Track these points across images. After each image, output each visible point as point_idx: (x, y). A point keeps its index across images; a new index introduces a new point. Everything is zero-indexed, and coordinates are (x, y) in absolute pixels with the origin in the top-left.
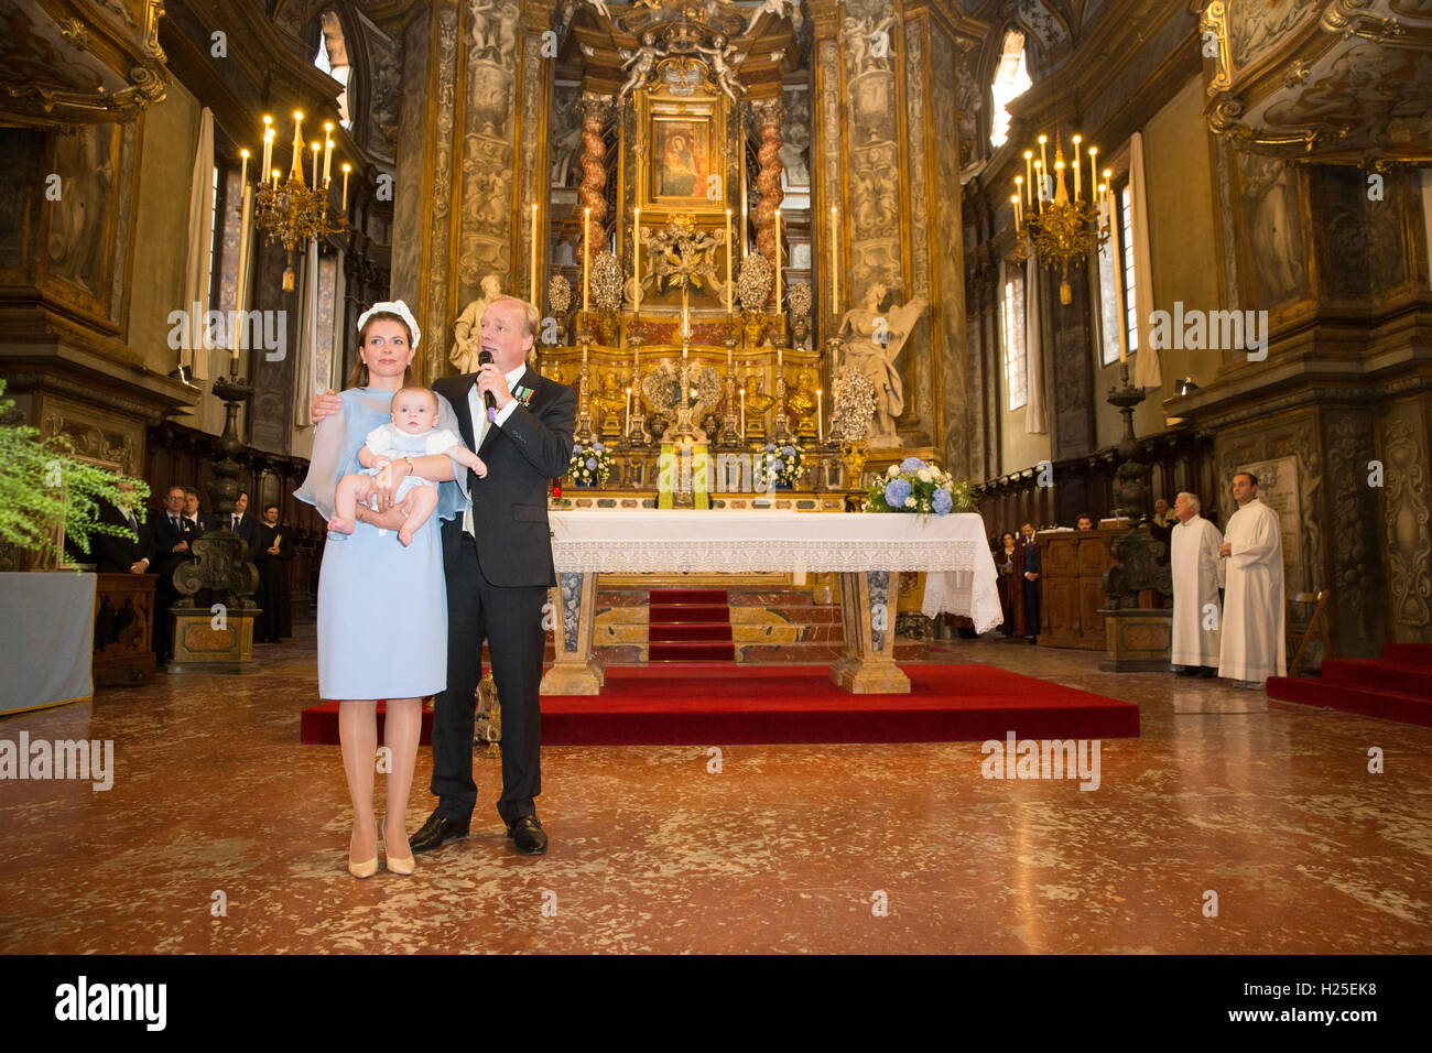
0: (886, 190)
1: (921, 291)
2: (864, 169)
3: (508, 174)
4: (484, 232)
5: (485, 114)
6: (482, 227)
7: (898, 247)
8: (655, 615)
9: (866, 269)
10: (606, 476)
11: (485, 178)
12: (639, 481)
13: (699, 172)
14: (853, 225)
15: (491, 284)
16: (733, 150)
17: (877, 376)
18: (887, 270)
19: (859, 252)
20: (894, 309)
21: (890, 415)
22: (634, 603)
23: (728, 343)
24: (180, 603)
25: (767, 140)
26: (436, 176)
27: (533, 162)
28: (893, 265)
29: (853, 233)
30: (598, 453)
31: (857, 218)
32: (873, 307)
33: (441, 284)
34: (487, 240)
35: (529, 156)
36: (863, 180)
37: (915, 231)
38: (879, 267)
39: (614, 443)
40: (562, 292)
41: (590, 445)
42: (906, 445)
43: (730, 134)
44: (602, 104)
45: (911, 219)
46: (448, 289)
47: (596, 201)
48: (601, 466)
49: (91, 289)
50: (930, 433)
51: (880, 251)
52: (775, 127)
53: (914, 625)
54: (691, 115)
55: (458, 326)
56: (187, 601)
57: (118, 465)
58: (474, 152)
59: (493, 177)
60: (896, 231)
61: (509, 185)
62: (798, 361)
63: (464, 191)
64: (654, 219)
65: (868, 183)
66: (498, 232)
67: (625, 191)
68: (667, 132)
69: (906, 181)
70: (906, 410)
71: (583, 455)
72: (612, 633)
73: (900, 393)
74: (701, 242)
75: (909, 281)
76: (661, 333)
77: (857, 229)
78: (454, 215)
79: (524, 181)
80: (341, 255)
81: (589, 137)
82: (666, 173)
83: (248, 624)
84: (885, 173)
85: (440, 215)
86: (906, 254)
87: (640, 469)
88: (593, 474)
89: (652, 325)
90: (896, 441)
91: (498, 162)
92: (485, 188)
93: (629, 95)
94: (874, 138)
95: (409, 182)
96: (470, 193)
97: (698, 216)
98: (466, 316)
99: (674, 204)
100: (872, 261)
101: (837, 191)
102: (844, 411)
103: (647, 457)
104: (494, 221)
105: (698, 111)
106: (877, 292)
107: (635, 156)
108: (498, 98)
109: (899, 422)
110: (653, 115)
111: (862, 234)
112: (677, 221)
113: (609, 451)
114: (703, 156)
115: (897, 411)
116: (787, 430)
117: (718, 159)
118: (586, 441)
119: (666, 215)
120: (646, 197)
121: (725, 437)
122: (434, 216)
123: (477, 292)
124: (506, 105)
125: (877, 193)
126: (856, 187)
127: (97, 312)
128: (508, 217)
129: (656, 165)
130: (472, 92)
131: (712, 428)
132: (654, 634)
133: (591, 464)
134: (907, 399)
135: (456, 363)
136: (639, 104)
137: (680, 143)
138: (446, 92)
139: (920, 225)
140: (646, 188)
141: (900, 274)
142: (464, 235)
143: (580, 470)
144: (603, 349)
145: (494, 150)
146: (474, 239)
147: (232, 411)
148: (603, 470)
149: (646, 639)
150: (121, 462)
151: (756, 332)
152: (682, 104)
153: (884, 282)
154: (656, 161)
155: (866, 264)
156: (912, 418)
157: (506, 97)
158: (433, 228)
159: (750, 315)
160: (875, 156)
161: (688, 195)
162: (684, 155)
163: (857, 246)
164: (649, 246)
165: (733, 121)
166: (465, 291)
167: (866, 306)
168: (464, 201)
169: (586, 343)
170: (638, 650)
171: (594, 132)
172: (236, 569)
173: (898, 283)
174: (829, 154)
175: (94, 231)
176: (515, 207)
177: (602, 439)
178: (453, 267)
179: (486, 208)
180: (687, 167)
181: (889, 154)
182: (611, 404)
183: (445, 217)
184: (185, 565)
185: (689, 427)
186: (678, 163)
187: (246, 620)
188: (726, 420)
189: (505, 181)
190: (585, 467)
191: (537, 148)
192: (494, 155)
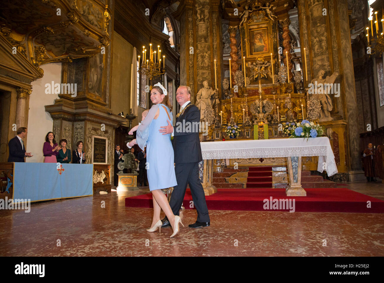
0: (323, 40)
1: (337, 70)
2: (316, 35)
3: (209, 52)
4: (203, 69)
5: (202, 37)
6: (203, 68)
7: (328, 58)
8: (250, 174)
9: (318, 66)
10: (238, 135)
11: (203, 54)
12: (249, 136)
13: (265, 44)
14: (313, 53)
15: (205, 83)
16: (274, 36)
17: (322, 99)
18: (325, 65)
19: (315, 61)
20: (328, 77)
21: (328, 111)
22: (244, 171)
23: (274, 93)
24: (119, 172)
25: (285, 31)
26: (189, 56)
27: (216, 48)
28: (327, 64)
29: (313, 55)
30: (235, 128)
31: (314, 50)
32: (320, 77)
33: (192, 85)
34: (204, 71)
35: (215, 46)
36: (315, 38)
37: (334, 52)
38: (322, 65)
39: (241, 125)
40: (226, 83)
41: (234, 126)
42: (335, 120)
43: (273, 31)
44: (235, 29)
45: (332, 48)
46: (194, 86)
47: (235, 57)
48: (236, 132)
49: (99, 95)
50: (342, 115)
51: (322, 60)
52: (287, 27)
53: (339, 177)
54: (261, 28)
55: (197, 96)
56: (121, 172)
57: (106, 138)
58: (199, 48)
59: (205, 54)
60: (327, 53)
61: (209, 55)
62: (298, 96)
63: (197, 59)
64: (252, 60)
65: (317, 39)
66: (207, 69)
67: (243, 53)
68: (255, 34)
69: (330, 36)
70: (334, 109)
71: (231, 129)
72: (236, 180)
73: (331, 103)
74: (266, 64)
75: (332, 67)
76: (255, 93)
77: (315, 53)
78: (195, 65)
79: (214, 54)
80: (174, 81)
81: (232, 39)
82: (255, 46)
83: (135, 177)
84: (323, 35)
85: (191, 66)
86: (331, 60)
87: (249, 132)
88: (234, 134)
89: (253, 90)
90: (330, 119)
91: (206, 49)
92: (203, 57)
93: (242, 25)
94: (318, 24)
95: (183, 58)
96: (199, 59)
97: (265, 57)
98: (199, 93)
99: (258, 54)
100: (320, 63)
101: (308, 43)
102: (310, 111)
103: (250, 128)
104: (206, 66)
105: (263, 26)
106: (322, 72)
107: (245, 42)
108: (205, 32)
109: (332, 113)
110: (250, 29)
111: (316, 55)
112: (259, 59)
113: (238, 127)
114: (266, 39)
115: (330, 109)
116: (293, 118)
117: (270, 39)
118: (232, 125)
119: (256, 58)
120: (249, 54)
121: (274, 121)
122: (189, 66)
123: (202, 86)
124: (207, 33)
125: (320, 41)
126: (313, 41)
127: (101, 100)
128: (210, 64)
129: (252, 44)
130: (198, 32)
131: (270, 119)
132: (249, 180)
133: (233, 131)
134: (334, 105)
135: (197, 106)
136: (245, 27)
137: (259, 36)
138: (191, 32)
139: (335, 49)
140: (249, 51)
141: (329, 66)
142: (198, 71)
143: (230, 133)
144: (239, 99)
145: (205, 46)
146: (201, 71)
147: (131, 122)
148: (237, 133)
149: (246, 181)
150: (107, 137)
151: (284, 89)
152: (258, 25)
153: (324, 69)
154: (252, 43)
155: (318, 64)
156: (336, 111)
157: (207, 31)
158: (189, 70)
159: (282, 84)
160: (319, 30)
161: (262, 51)
162: (260, 40)
163: (315, 59)
164: (251, 67)
165: (274, 27)
166: (199, 86)
167: (318, 77)
168: (197, 61)
169: (232, 97)
170: (243, 185)
171: (233, 37)
172: (132, 163)
173: (329, 69)
174: (304, 32)
175: (99, 81)
176: (212, 61)
177: (237, 124)
178: (195, 80)
179: (204, 63)
180: (261, 43)
181: (324, 29)
182: (240, 114)
183: (192, 66)
184: (120, 162)
185: (263, 119)
186: (259, 42)
187: (135, 176)
188: (274, 116)
189: (208, 55)
190: (232, 132)
191: (217, 44)
192: (205, 48)
